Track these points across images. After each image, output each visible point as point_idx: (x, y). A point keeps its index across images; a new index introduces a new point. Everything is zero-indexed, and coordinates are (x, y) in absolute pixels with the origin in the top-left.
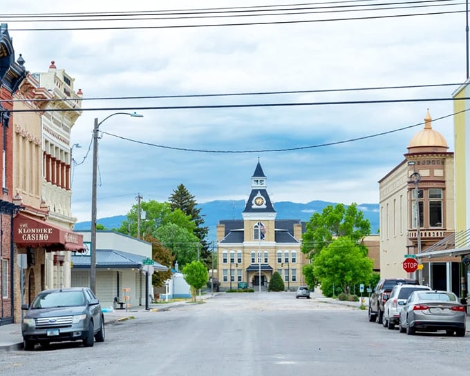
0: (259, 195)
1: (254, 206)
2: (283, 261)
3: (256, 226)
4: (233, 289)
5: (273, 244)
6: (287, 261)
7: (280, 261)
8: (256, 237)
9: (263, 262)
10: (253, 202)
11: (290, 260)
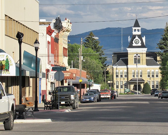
0: (137, 38)
1: (134, 45)
2: (151, 76)
3: (135, 56)
4: (121, 93)
5: (145, 66)
6: (153, 76)
7: (149, 76)
8: (135, 62)
9: (139, 77)
10: (133, 42)
11: (155, 76)
